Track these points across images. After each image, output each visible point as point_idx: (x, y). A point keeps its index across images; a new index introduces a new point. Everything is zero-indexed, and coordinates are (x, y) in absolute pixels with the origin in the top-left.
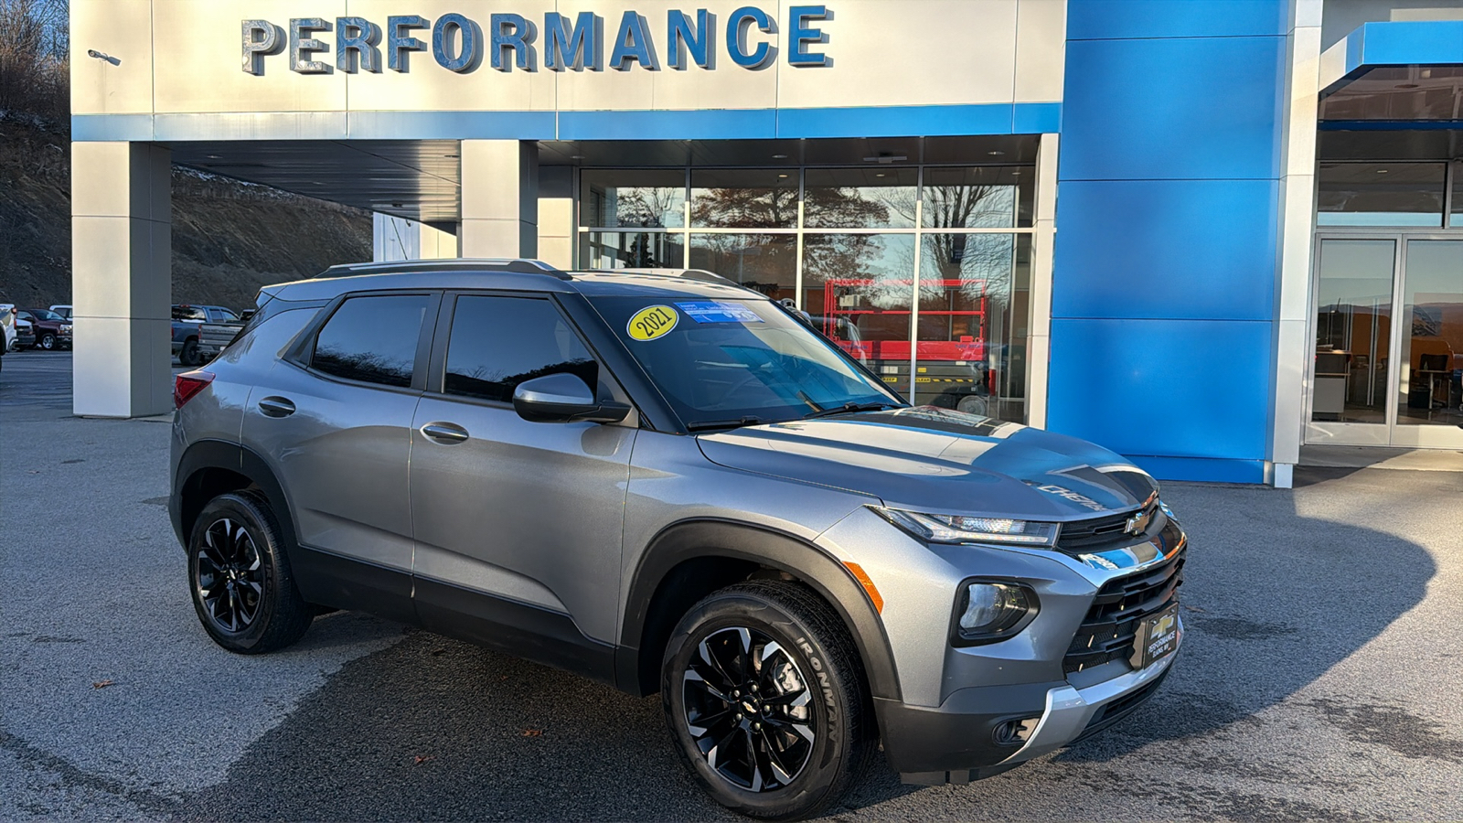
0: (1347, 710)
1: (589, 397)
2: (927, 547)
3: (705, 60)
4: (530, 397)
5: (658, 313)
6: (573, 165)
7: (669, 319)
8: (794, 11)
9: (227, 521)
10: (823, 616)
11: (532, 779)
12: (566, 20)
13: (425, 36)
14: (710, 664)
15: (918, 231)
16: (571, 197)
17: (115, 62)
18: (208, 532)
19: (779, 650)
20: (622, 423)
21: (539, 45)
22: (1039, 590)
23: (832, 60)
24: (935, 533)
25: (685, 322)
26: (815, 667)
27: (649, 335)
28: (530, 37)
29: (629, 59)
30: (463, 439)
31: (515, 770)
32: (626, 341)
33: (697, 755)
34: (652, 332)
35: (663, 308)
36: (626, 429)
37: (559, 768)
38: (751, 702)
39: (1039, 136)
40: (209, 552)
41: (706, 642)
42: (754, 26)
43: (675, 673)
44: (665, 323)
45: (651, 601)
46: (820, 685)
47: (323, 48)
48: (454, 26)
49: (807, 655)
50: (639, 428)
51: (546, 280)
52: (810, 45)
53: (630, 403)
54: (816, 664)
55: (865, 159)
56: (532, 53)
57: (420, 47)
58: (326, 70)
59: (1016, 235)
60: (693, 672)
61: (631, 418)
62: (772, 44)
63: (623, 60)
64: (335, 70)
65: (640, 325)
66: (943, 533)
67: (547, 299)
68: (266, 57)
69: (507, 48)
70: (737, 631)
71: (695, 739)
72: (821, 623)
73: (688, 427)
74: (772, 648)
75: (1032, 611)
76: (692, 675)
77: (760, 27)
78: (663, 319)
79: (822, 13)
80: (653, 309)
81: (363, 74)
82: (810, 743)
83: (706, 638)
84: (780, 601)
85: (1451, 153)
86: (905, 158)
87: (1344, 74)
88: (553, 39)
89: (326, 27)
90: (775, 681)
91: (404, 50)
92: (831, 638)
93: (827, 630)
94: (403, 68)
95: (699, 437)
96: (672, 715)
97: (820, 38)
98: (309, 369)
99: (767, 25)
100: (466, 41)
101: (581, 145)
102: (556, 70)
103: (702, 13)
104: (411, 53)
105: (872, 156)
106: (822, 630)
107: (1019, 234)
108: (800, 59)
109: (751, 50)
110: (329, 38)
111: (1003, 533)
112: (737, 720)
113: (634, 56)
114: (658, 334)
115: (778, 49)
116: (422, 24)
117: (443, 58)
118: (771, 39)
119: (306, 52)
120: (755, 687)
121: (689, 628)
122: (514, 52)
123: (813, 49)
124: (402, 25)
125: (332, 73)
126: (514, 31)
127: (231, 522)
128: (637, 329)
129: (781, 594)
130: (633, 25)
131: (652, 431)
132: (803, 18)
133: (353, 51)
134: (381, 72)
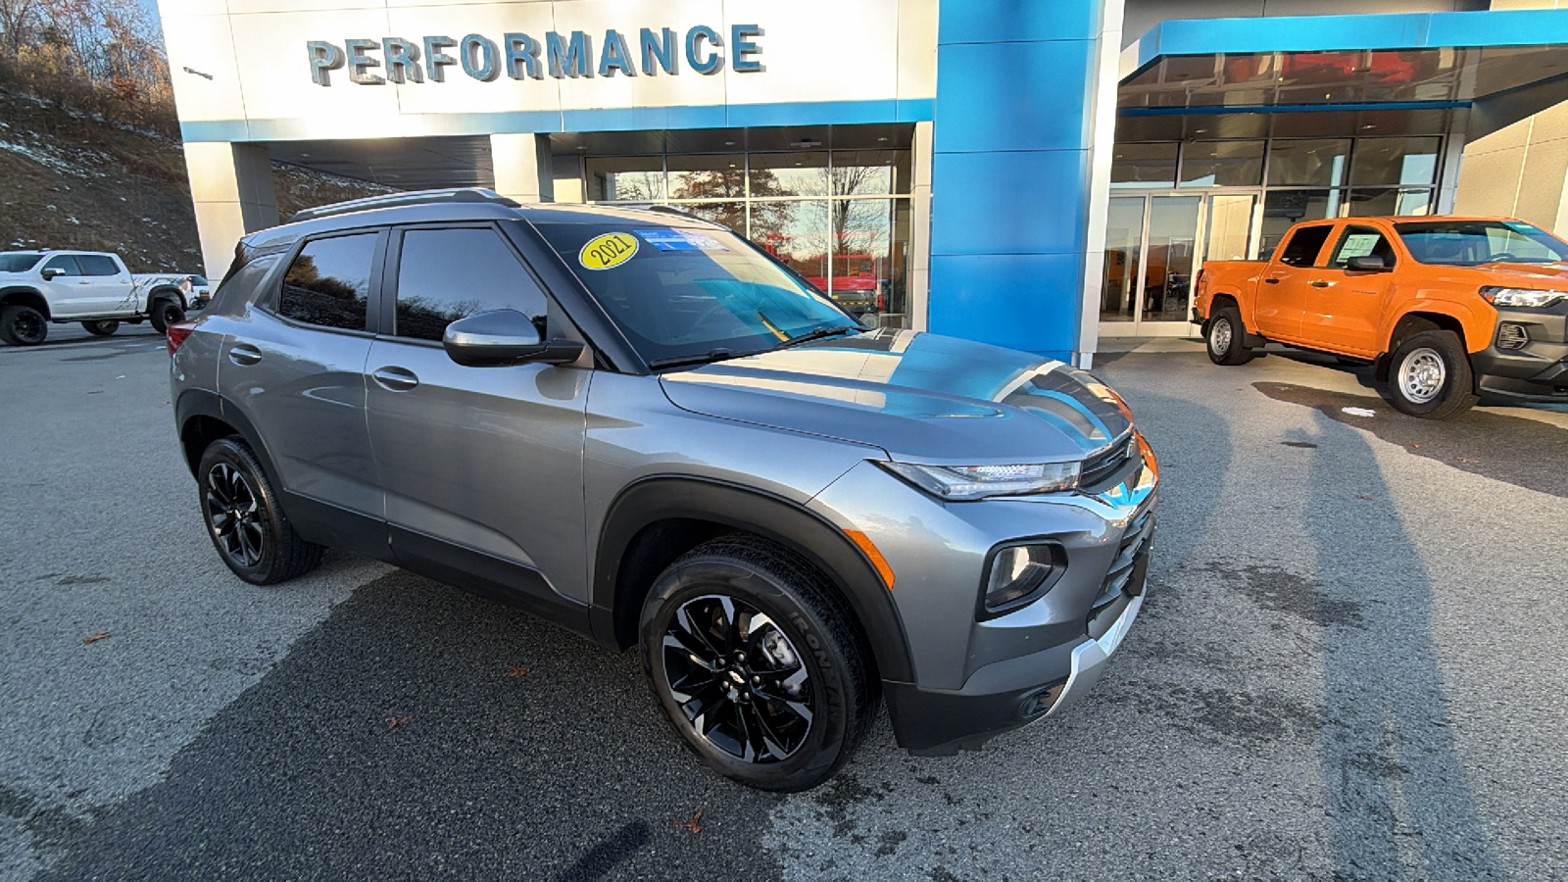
0: (1240, 573)
1: (533, 336)
2: (944, 507)
3: (671, 69)
4: (463, 339)
5: (615, 240)
6: (579, 155)
7: (628, 247)
8: (735, 28)
9: (224, 466)
10: (817, 581)
11: (512, 742)
12: (562, 39)
13: (454, 52)
14: (690, 632)
15: (830, 198)
16: (580, 177)
17: (210, 78)
18: (211, 476)
19: (767, 624)
20: (576, 363)
21: (543, 58)
22: (1068, 545)
23: (765, 67)
24: (952, 488)
25: (645, 250)
26: (813, 646)
27: (605, 263)
28: (535, 53)
29: (612, 68)
30: (413, 385)
31: (495, 730)
32: (577, 271)
33: (684, 720)
34: (609, 261)
35: (620, 235)
36: (581, 371)
37: (543, 722)
38: (737, 671)
39: (914, 125)
40: (215, 493)
41: (685, 608)
42: (705, 41)
43: (652, 638)
44: (623, 251)
45: (621, 562)
46: (819, 665)
47: (375, 64)
48: (476, 44)
49: (802, 631)
50: (595, 369)
51: (494, 208)
52: (748, 55)
53: (583, 340)
54: (813, 642)
55: (792, 144)
56: (539, 65)
57: (452, 62)
58: (379, 82)
59: (894, 201)
60: (672, 638)
61: (586, 356)
62: (720, 55)
63: (608, 69)
64: (387, 82)
65: (594, 253)
66: (959, 488)
67: (490, 228)
68: (330, 71)
69: (519, 61)
70: (719, 600)
71: (680, 705)
72: (815, 591)
73: (650, 366)
74: (760, 620)
75: (1059, 570)
76: (671, 641)
77: (710, 41)
78: (621, 246)
79: (755, 31)
80: (609, 237)
81: (409, 84)
82: (807, 722)
83: (685, 604)
84: (767, 568)
85: (1183, 136)
86: (819, 144)
87: (1135, 68)
88: (553, 52)
89: (375, 47)
90: (765, 650)
91: (439, 64)
92: (829, 609)
93: (823, 600)
94: (439, 79)
95: (664, 376)
96: (653, 679)
97: (753, 49)
98: (277, 315)
99: (716, 41)
100: (486, 55)
101: (585, 136)
102: (558, 78)
103: (666, 31)
104: (444, 67)
105: (796, 142)
106: (818, 601)
107: (897, 199)
108: (742, 67)
109: (705, 59)
110: (378, 55)
111: (1018, 480)
112: (724, 688)
113: (617, 65)
114: (614, 263)
115: (724, 59)
116: (451, 44)
117: (470, 69)
118: (719, 51)
119: (361, 67)
120: (742, 656)
121: (663, 591)
122: (524, 64)
123: (750, 58)
124: (437, 44)
125: (384, 84)
126: (523, 46)
127: (228, 468)
128: (590, 258)
129: (767, 558)
130: (613, 39)
131: (608, 371)
132: (742, 35)
133: (398, 65)
134: (423, 82)
